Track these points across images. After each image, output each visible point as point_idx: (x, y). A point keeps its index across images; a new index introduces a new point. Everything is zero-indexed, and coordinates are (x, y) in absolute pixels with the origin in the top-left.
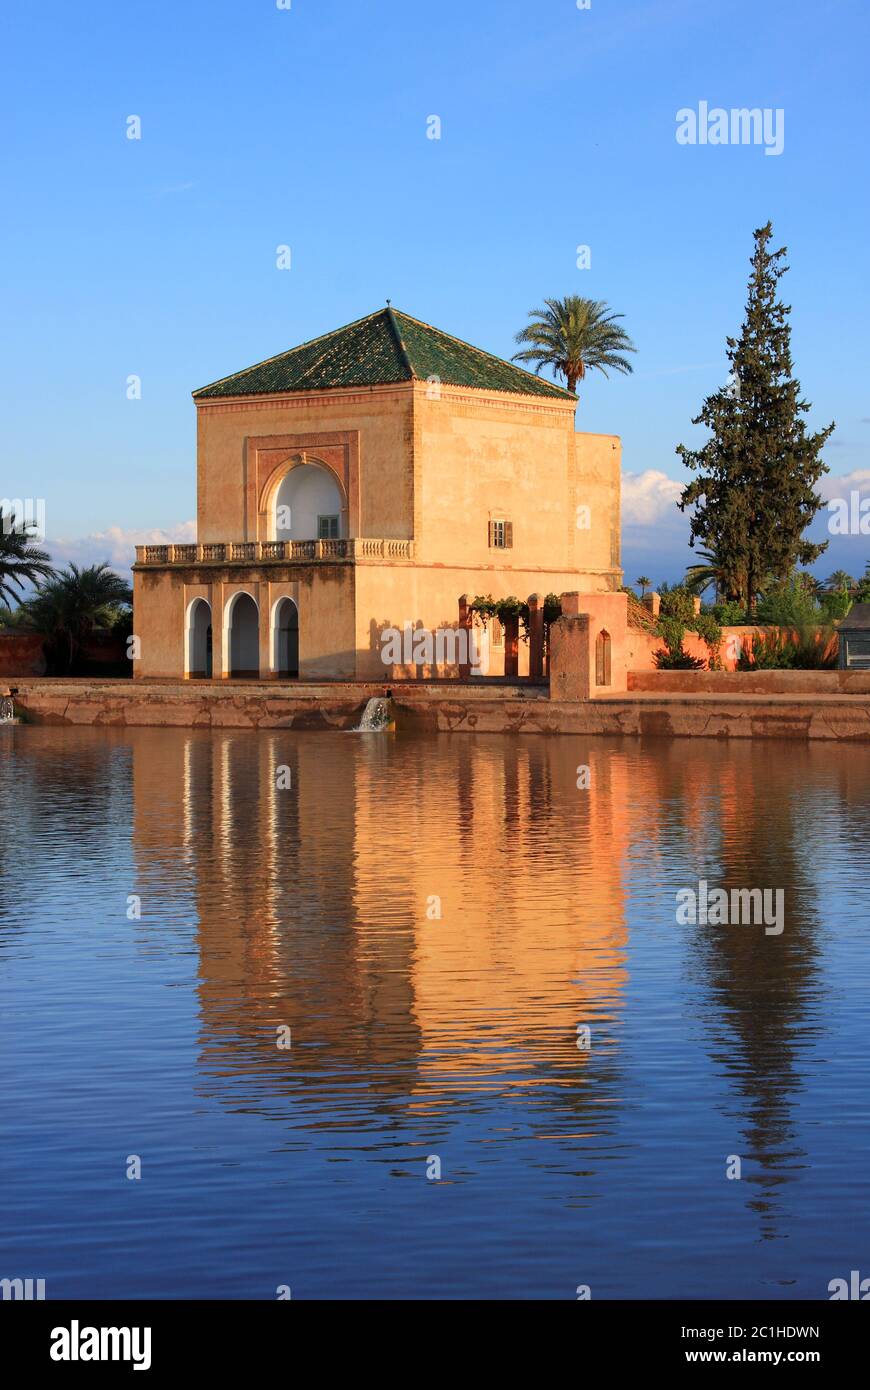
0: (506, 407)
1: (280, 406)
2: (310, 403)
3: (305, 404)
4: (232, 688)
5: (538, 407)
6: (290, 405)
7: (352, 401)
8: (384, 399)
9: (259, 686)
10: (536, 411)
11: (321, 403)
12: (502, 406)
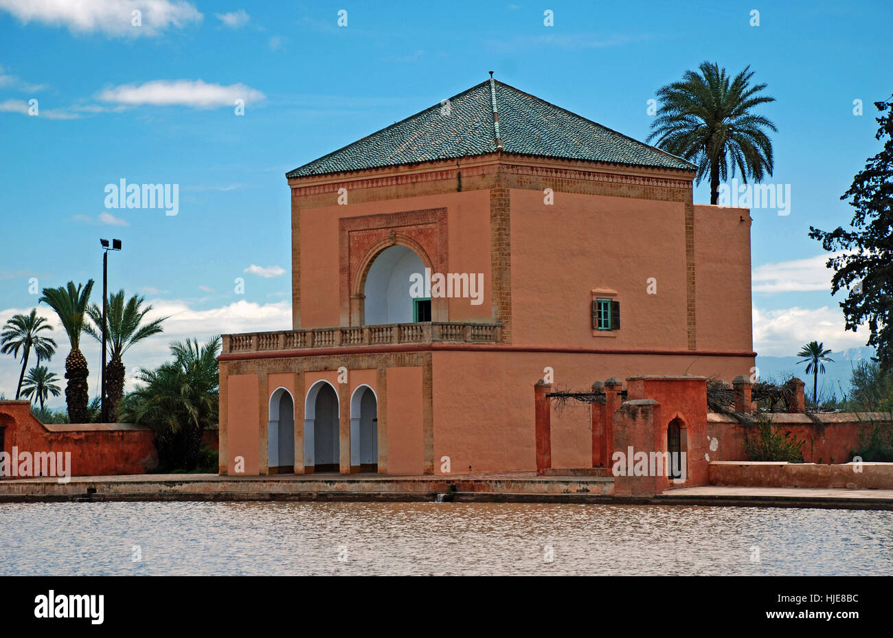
0: (611, 180)
1: (370, 185)
2: (399, 182)
3: (394, 182)
4: (300, 484)
5: (649, 179)
6: (380, 184)
7: (439, 177)
8: (471, 174)
9: (326, 482)
10: (646, 183)
11: (409, 181)
12: (606, 179)
